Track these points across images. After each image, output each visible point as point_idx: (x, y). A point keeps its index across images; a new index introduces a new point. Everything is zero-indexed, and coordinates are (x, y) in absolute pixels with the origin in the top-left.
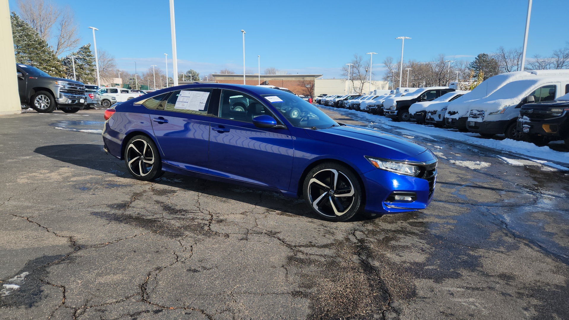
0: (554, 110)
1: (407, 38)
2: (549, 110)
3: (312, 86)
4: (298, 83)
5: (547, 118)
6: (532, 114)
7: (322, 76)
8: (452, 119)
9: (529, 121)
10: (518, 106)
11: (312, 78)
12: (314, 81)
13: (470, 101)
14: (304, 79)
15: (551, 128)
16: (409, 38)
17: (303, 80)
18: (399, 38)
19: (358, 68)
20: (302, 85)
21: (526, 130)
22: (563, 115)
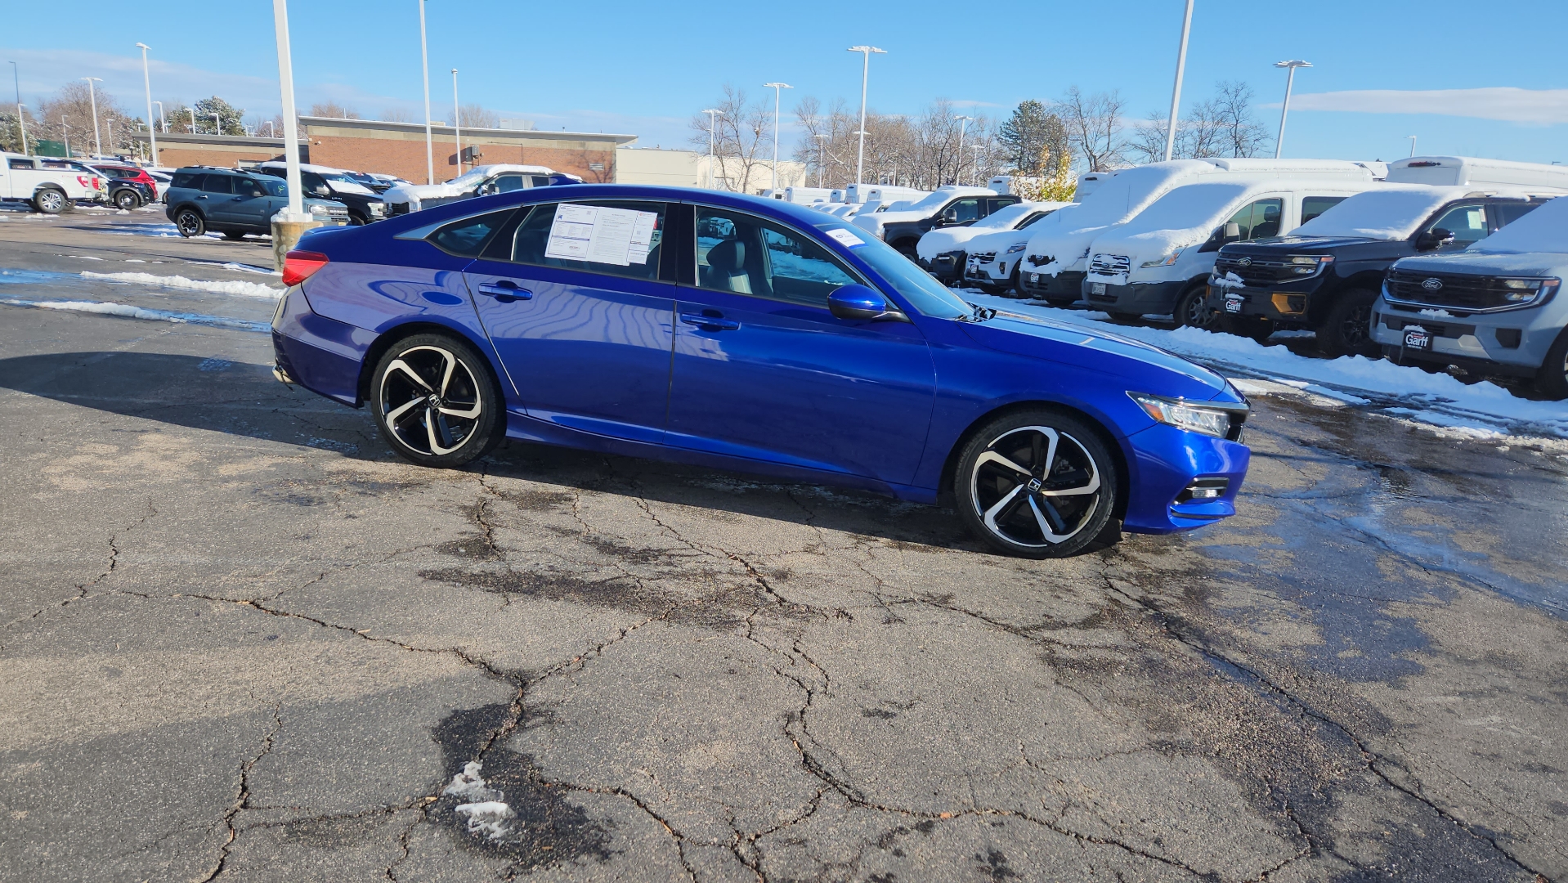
0: (1299, 260)
1: (876, 49)
2: (1287, 259)
3: (607, 167)
4: (569, 157)
5: (1282, 279)
6: (1248, 267)
7: (636, 140)
8: (1040, 275)
9: (1242, 286)
10: (1208, 247)
11: (607, 146)
12: (613, 154)
13: (1084, 230)
14: (583, 145)
15: (1291, 302)
16: (880, 50)
17: (582, 149)
18: (856, 48)
19: (735, 124)
20: (579, 163)
21: (1234, 307)
22: (1317, 275)
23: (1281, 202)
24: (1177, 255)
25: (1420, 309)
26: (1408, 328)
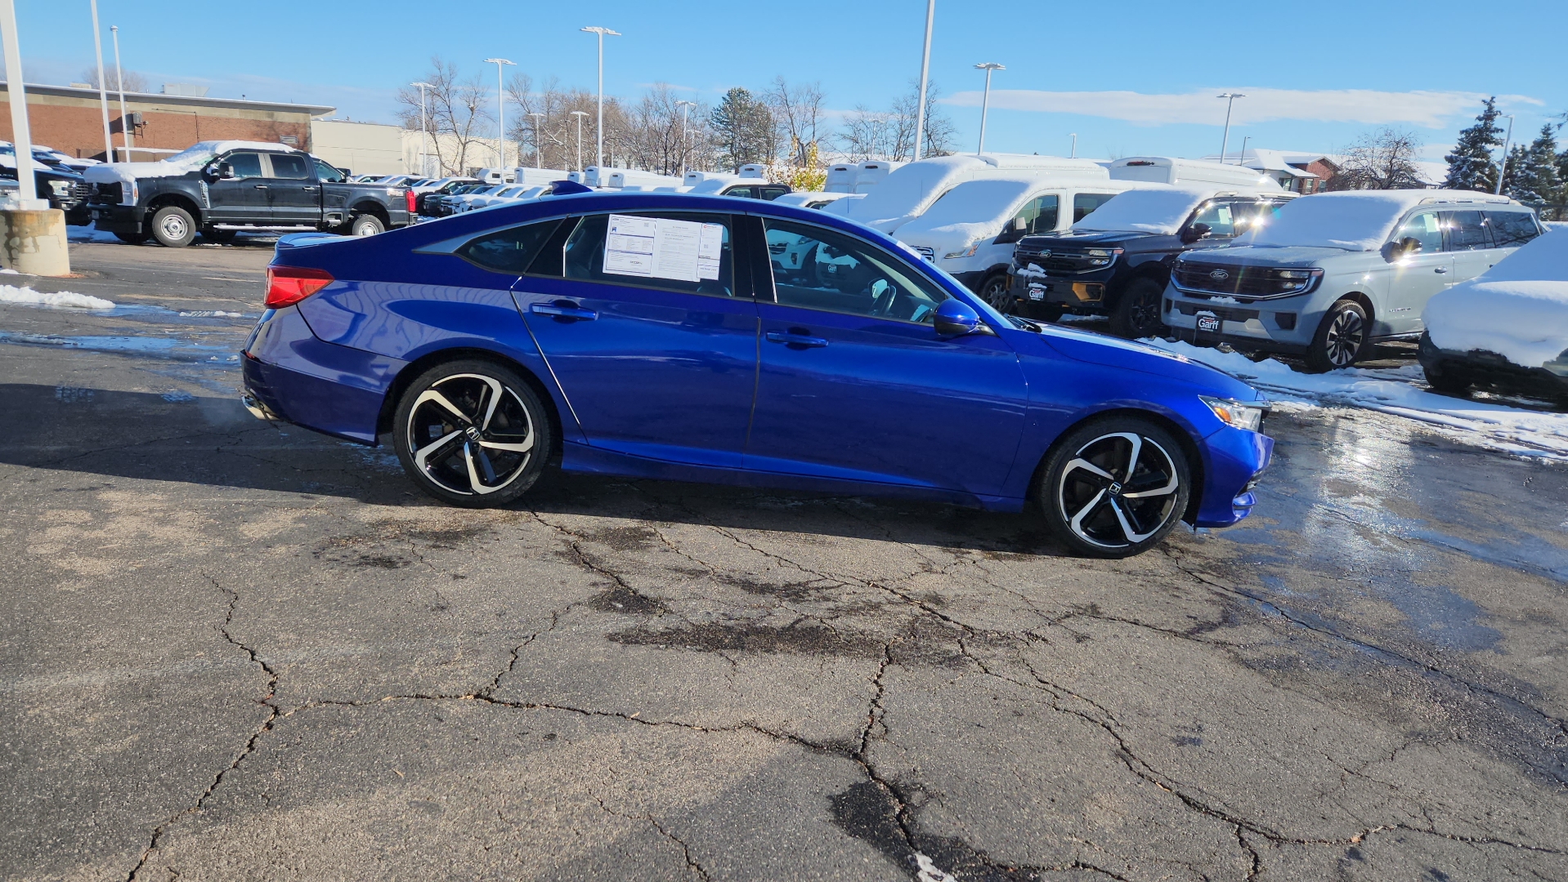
0: (1095, 252)
1: (609, 31)
2: (1085, 252)
3: (301, 140)
4: (254, 129)
5: (1081, 270)
6: (1048, 259)
7: (334, 112)
9: (1044, 276)
10: (1000, 240)
11: (299, 117)
12: (307, 126)
14: (272, 116)
15: (1089, 290)
16: (614, 32)
17: (270, 120)
18: (589, 29)
19: (447, 99)
20: (268, 135)
21: (1036, 295)
22: (1110, 265)
23: (1057, 198)
24: (977, 246)
25: (1209, 297)
26: (1200, 313)
